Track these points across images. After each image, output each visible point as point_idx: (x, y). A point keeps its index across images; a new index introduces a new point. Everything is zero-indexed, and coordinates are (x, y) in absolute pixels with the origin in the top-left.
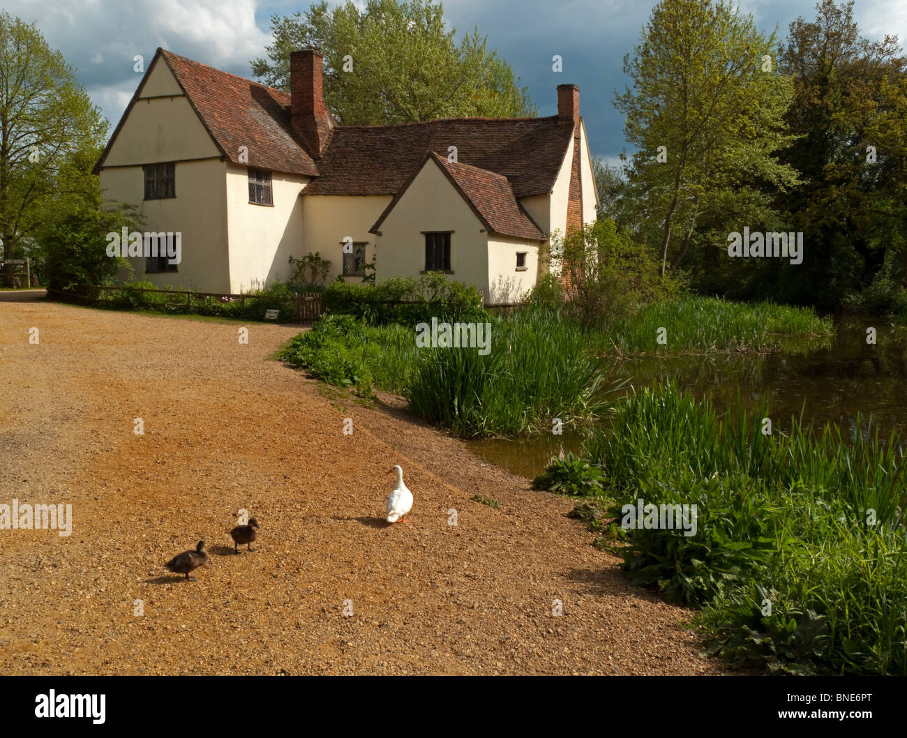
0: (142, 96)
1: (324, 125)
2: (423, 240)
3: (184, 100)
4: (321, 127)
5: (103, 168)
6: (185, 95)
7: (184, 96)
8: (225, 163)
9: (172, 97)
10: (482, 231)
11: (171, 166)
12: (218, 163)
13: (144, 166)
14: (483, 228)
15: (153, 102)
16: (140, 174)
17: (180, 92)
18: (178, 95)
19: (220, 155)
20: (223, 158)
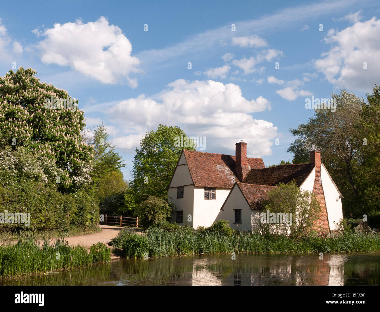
0: (179, 164)
1: (247, 168)
2: (234, 212)
3: (187, 165)
4: (245, 170)
5: (169, 188)
6: (187, 164)
9: (184, 165)
10: (249, 209)
11: (183, 187)
13: (178, 187)
14: (250, 208)
15: (181, 166)
16: (176, 189)
17: (186, 163)
18: (186, 164)
19: (193, 183)
20: (193, 184)
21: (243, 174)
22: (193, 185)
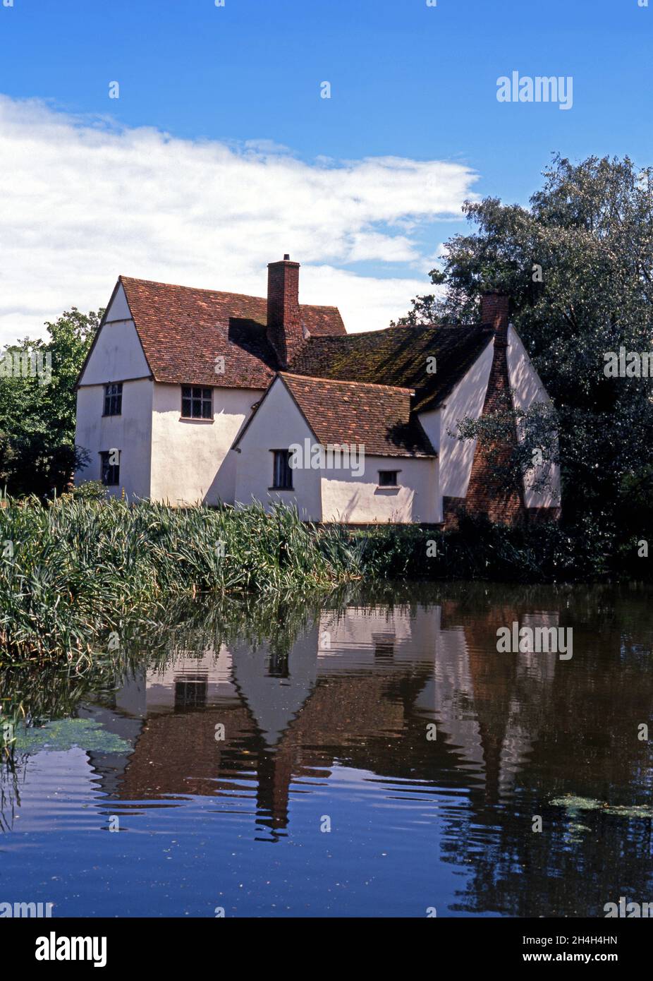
0: (108, 320)
1: (298, 334)
3: (131, 324)
4: (293, 338)
5: (79, 387)
7: (132, 319)
8: (153, 382)
9: (126, 320)
11: (120, 384)
12: (147, 382)
13: (106, 386)
15: (114, 325)
16: (101, 392)
17: (130, 317)
18: (128, 320)
19: (150, 374)
20: (151, 378)
21: (289, 349)
22: (151, 380)
